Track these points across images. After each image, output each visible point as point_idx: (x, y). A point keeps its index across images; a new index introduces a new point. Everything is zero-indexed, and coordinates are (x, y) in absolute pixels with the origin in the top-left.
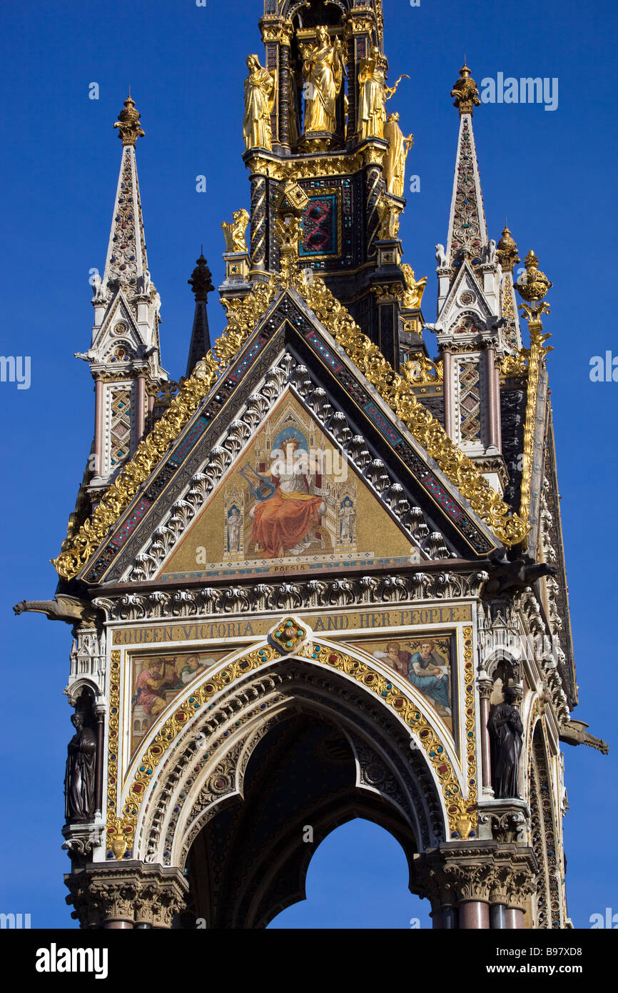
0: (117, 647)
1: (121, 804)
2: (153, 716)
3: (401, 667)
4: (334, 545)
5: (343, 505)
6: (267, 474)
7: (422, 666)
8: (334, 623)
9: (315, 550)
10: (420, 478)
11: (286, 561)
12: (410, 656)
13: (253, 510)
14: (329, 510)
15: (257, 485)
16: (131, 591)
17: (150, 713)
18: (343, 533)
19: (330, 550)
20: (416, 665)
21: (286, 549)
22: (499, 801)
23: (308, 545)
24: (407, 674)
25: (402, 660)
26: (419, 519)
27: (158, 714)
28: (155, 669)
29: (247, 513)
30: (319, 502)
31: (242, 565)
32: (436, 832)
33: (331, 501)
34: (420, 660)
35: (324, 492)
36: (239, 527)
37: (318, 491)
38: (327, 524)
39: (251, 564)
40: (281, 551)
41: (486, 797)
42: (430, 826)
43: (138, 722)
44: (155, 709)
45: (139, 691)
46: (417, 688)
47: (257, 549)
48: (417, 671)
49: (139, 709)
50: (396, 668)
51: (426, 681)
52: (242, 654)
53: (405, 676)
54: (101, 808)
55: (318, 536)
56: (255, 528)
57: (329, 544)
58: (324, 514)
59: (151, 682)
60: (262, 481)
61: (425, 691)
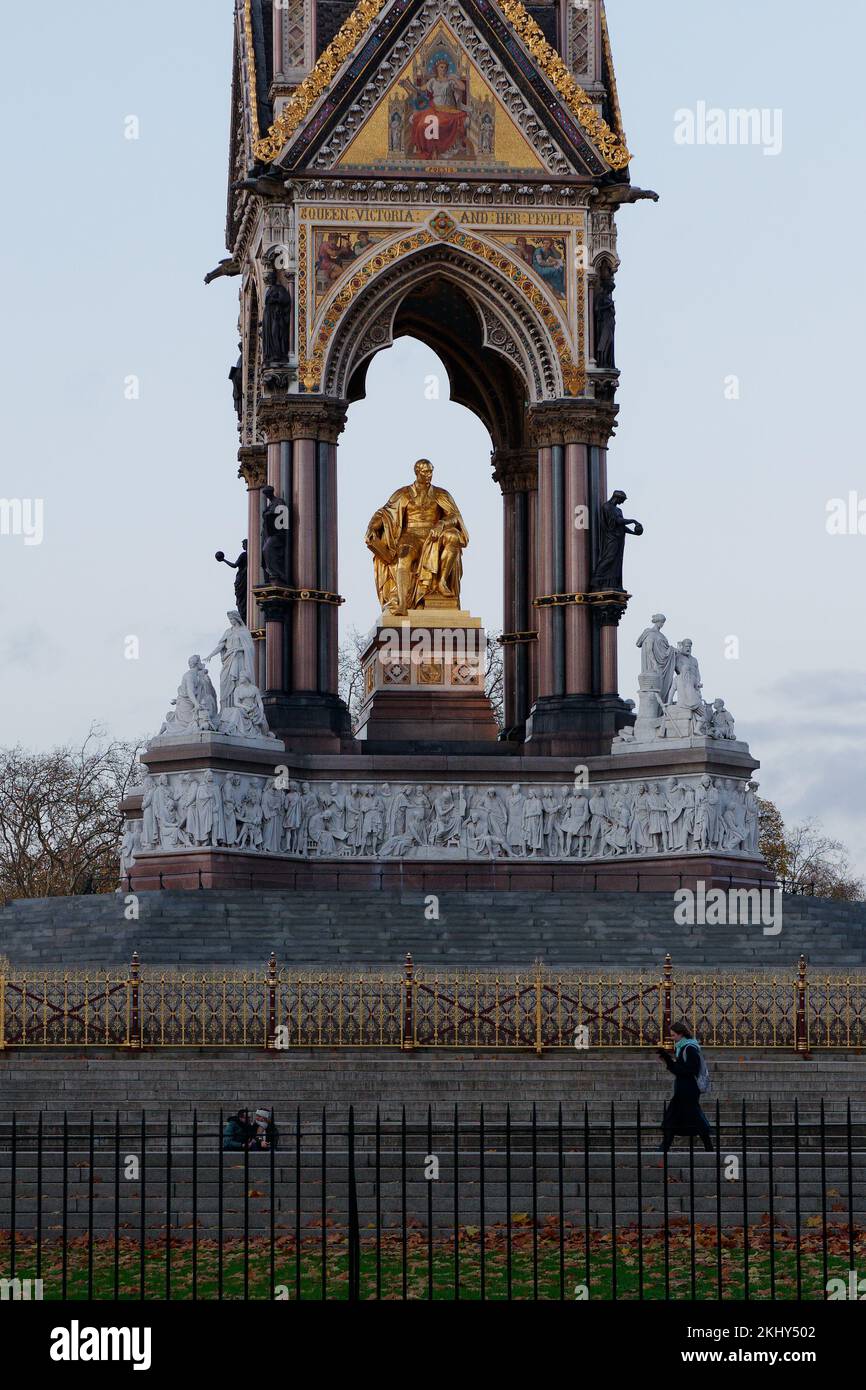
0: (303, 222)
1: (310, 349)
2: (332, 279)
3: (527, 257)
4: (476, 153)
5: (484, 121)
6: (423, 88)
7: (544, 258)
8: (476, 219)
9: (461, 156)
10: (549, 108)
11: (438, 163)
12: (534, 248)
13: (411, 118)
14: (473, 125)
15: (415, 96)
16: (317, 177)
17: (330, 277)
18: (484, 145)
19: (473, 157)
20: (539, 257)
21: (438, 153)
22: (601, 370)
23: (456, 151)
24: (531, 263)
25: (528, 252)
26: (546, 139)
27: (336, 278)
28: (333, 242)
29: (407, 120)
30: (466, 115)
31: (404, 163)
32: (550, 388)
33: (474, 116)
34: (542, 253)
35: (468, 108)
36: (400, 132)
37: (464, 107)
38: (471, 135)
39: (411, 163)
40: (435, 155)
41: (590, 366)
42: (544, 383)
43: (320, 283)
44: (334, 274)
45: (321, 258)
46: (540, 275)
47: (415, 151)
48: (539, 262)
49: (322, 273)
50: (523, 257)
51: (546, 271)
52: (404, 236)
53: (531, 265)
54: (294, 350)
55: (464, 146)
56: (414, 133)
57: (472, 152)
58: (469, 127)
59: (329, 251)
60: (419, 95)
61: (546, 278)
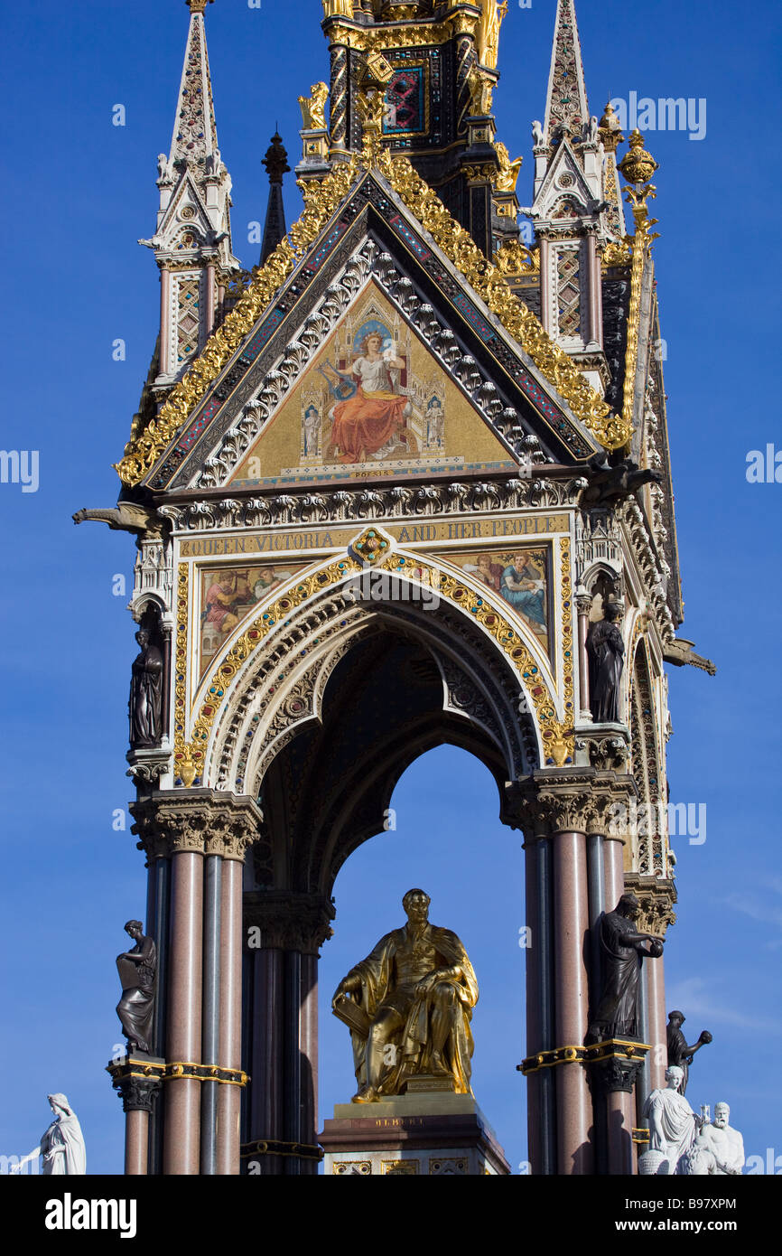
0: (185, 559)
1: (189, 729)
2: (224, 633)
3: (492, 581)
4: (420, 449)
5: (430, 405)
6: (348, 372)
7: (516, 580)
8: (420, 534)
9: (399, 454)
10: (514, 376)
11: (368, 466)
12: (502, 569)
13: (332, 410)
14: (415, 411)
15: (337, 383)
16: (200, 498)
17: (220, 630)
18: (431, 436)
19: (416, 455)
20: (509, 579)
21: (368, 453)
22: (597, 726)
23: (392, 449)
24: (499, 589)
25: (493, 574)
26: (513, 421)
27: (229, 631)
28: (226, 583)
29: (325, 414)
30: (405, 401)
31: (321, 471)
32: (530, 758)
33: (417, 401)
34: (514, 574)
35: (409, 391)
36: (317, 430)
37: (403, 390)
38: (412, 425)
39: (330, 470)
40: (363, 456)
41: (583, 721)
42: (524, 752)
43: (207, 640)
44: (226, 627)
45: (209, 607)
46: (510, 604)
47: (336, 453)
48: (510, 585)
49: (209, 626)
50: (487, 582)
51: (520, 597)
52: (320, 566)
53: (497, 592)
54: (168, 732)
55: (403, 439)
56: (335, 430)
57: (414, 448)
58: (409, 415)
59: (221, 597)
60: (342, 380)
61: (517, 606)
